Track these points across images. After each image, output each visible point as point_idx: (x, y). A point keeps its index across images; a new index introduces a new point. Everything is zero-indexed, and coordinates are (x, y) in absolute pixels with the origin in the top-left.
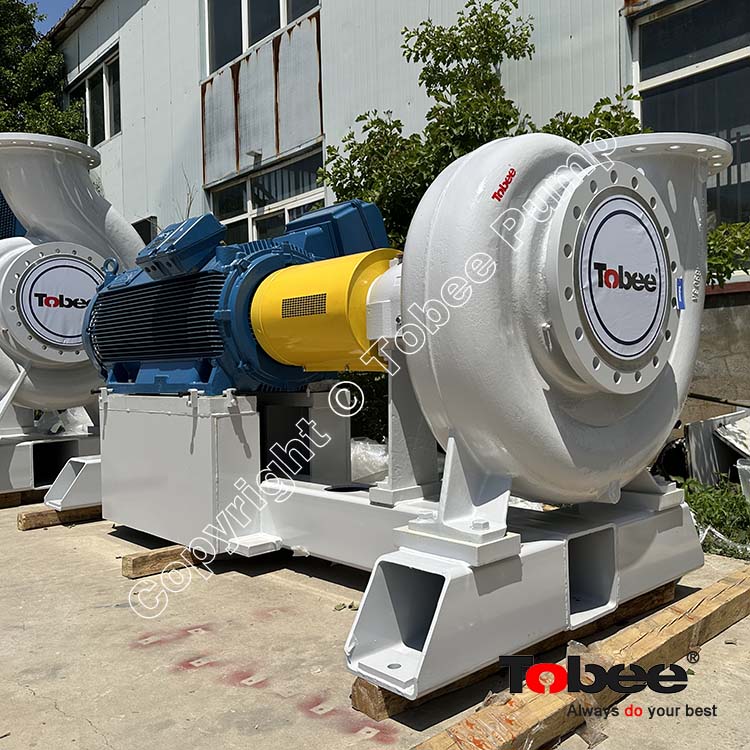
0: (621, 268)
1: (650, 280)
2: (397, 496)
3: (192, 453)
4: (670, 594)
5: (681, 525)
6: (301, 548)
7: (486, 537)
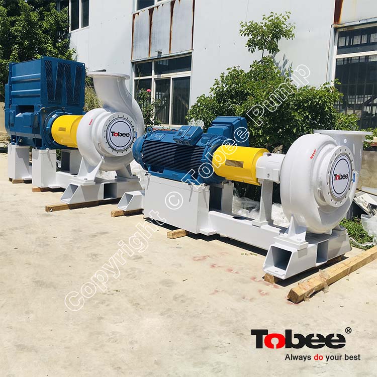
0: (340, 174)
2: (262, 224)
3: (190, 201)
7: (301, 243)
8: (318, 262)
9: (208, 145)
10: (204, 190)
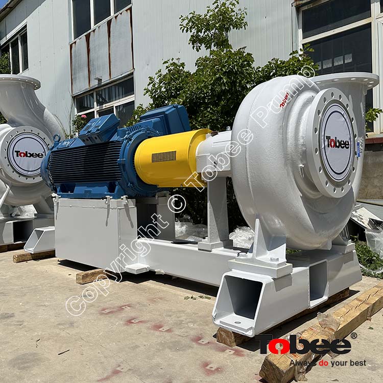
0: (336, 138)
1: (347, 143)
2: (213, 246)
3: (107, 226)
4: (347, 293)
5: (353, 260)
6: (160, 270)
7: (279, 265)
8: (312, 298)
9: (126, 139)
10: (126, 206)
